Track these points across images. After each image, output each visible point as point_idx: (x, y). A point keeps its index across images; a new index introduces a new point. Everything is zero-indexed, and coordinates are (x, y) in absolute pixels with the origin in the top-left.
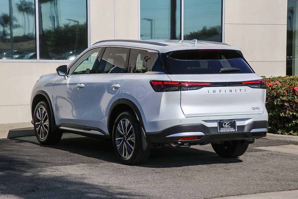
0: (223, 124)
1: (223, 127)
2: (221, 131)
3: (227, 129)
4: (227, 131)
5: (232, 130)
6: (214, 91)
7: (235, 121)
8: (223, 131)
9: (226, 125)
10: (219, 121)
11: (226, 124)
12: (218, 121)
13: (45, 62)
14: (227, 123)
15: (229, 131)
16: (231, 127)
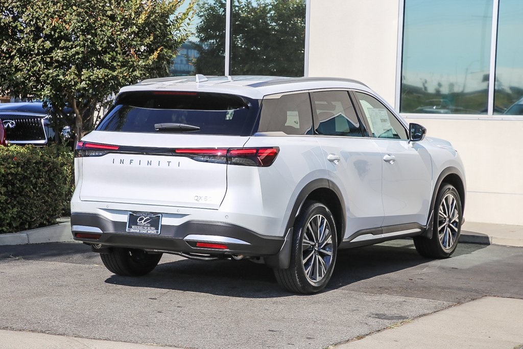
0: (138, 219)
1: (136, 224)
2: (132, 230)
3: (143, 229)
4: (141, 232)
5: (152, 231)
7: (159, 216)
8: (135, 230)
9: (143, 221)
10: (131, 213)
11: (142, 219)
12: (129, 213)
13: (502, 120)
14: (145, 219)
15: (145, 232)
16: (151, 226)
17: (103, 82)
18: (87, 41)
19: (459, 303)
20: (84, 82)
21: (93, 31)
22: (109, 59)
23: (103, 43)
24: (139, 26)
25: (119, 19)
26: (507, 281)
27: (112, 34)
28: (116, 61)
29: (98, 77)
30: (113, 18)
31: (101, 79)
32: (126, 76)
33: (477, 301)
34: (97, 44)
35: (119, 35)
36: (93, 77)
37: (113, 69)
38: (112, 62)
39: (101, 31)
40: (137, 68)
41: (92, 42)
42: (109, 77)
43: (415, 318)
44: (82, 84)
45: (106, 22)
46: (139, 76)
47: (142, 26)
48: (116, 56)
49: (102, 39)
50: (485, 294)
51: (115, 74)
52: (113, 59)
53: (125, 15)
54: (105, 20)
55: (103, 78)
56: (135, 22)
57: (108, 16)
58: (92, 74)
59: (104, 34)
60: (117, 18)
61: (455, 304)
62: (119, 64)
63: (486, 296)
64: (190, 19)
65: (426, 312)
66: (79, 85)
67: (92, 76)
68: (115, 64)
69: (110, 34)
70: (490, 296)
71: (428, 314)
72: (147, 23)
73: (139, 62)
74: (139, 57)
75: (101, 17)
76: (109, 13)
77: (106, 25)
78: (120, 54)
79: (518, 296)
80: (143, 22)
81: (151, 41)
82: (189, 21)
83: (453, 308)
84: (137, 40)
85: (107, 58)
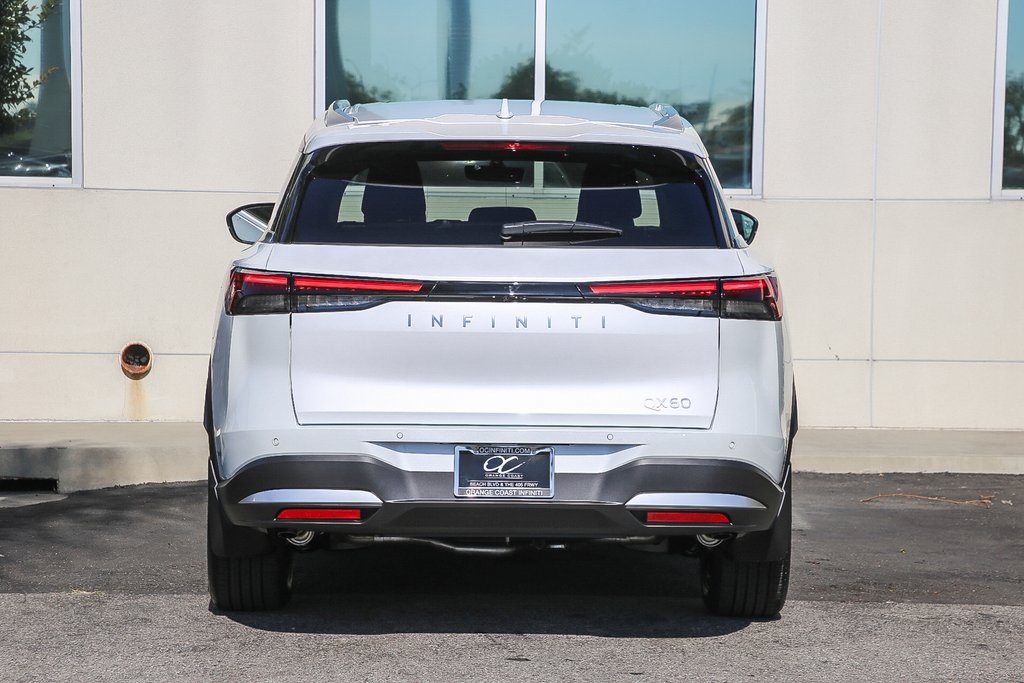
0: (486, 464)
1: (481, 476)
2: (471, 493)
3: (503, 488)
4: (500, 494)
5: (530, 489)
6: (438, 321)
7: (548, 453)
9: (500, 467)
10: (464, 449)
11: (499, 462)
12: (459, 449)
14: (505, 462)
15: (509, 493)
16: (525, 479)
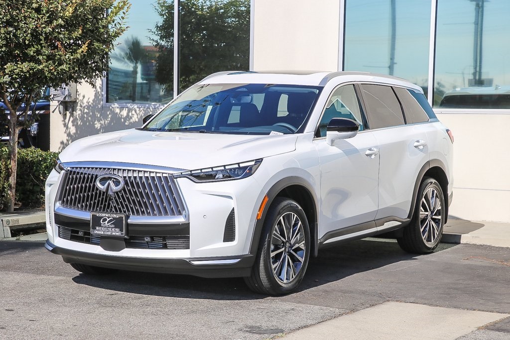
17: (28, 76)
18: (9, 34)
19: (353, 311)
20: (7, 76)
21: (16, 24)
22: (34, 53)
23: (27, 36)
24: (66, 19)
25: (44, 11)
26: (418, 283)
27: (37, 27)
28: (41, 55)
29: (22, 71)
30: (38, 10)
31: (26, 72)
32: (52, 70)
33: (376, 307)
34: (19, 37)
35: (45, 28)
36: (17, 71)
37: (39, 62)
38: (38, 55)
39: (24, 24)
40: (65, 61)
41: (15, 35)
42: (35, 70)
43: (292, 331)
44: (5, 77)
45: (31, 15)
46: (67, 70)
47: (70, 18)
48: (41, 49)
49: (25, 32)
50: (388, 299)
51: (41, 67)
52: (38, 52)
53: (51, 8)
54: (30, 13)
55: (28, 71)
56: (61, 15)
57: (33, 8)
58: (16, 67)
59: (27, 27)
60: (43, 10)
61: (348, 311)
62: (45, 57)
63: (388, 301)
64: (124, 13)
65: (310, 322)
66: (2, 79)
67: (15, 69)
68: (41, 57)
69: (34, 27)
70: (392, 300)
71: (311, 325)
72: (75, 16)
73: (65, 55)
74: (66, 51)
75: (25, 9)
76: (34, 5)
77: (30, 18)
78: (45, 47)
79: (423, 301)
80: (70, 15)
81: (80, 35)
82: (123, 15)
83: (345, 316)
84: (65, 33)
85: (31, 52)
